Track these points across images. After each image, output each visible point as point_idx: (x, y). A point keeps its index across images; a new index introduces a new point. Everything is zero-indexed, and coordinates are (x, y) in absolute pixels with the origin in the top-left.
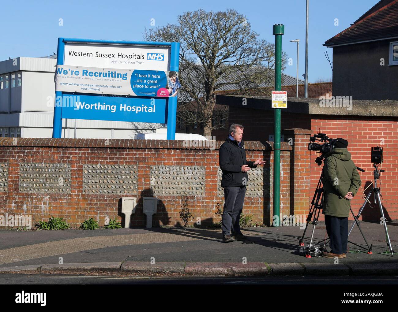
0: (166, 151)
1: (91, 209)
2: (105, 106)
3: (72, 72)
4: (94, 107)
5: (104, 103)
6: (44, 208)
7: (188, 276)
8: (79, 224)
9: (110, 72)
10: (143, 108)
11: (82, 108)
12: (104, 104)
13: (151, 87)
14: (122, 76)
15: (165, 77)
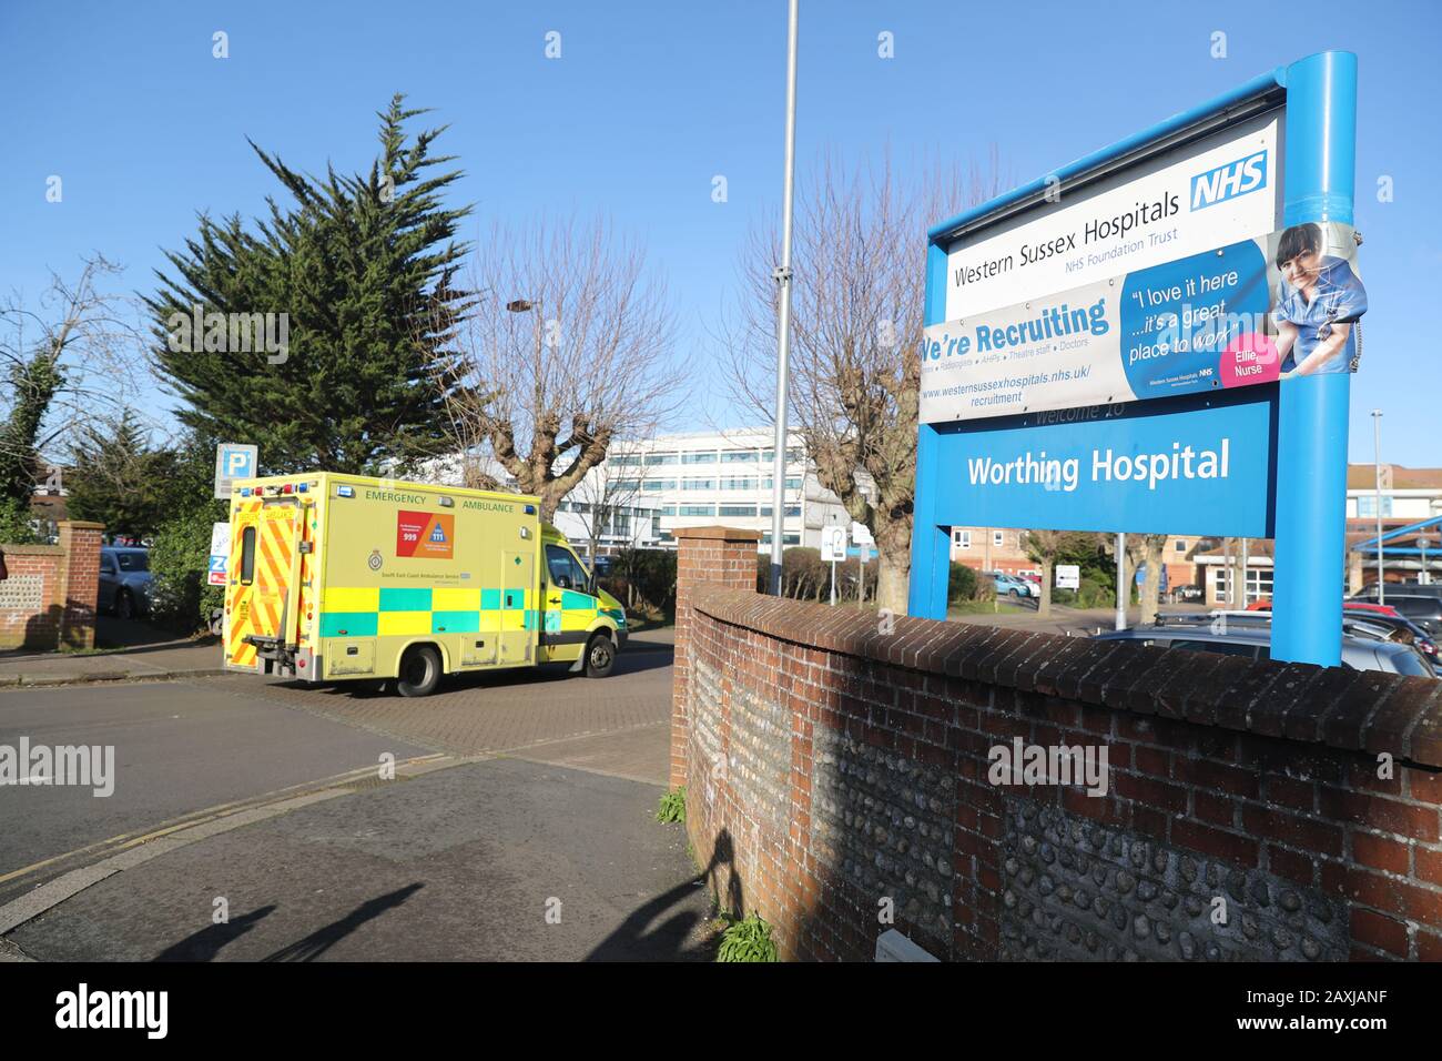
0: (1079, 721)
2: (1046, 464)
3: (952, 344)
4: (1014, 471)
5: (1043, 455)
9: (1050, 314)
10: (1176, 456)
11: (983, 481)
12: (1043, 459)
14: (1089, 319)
15: (1262, 273)
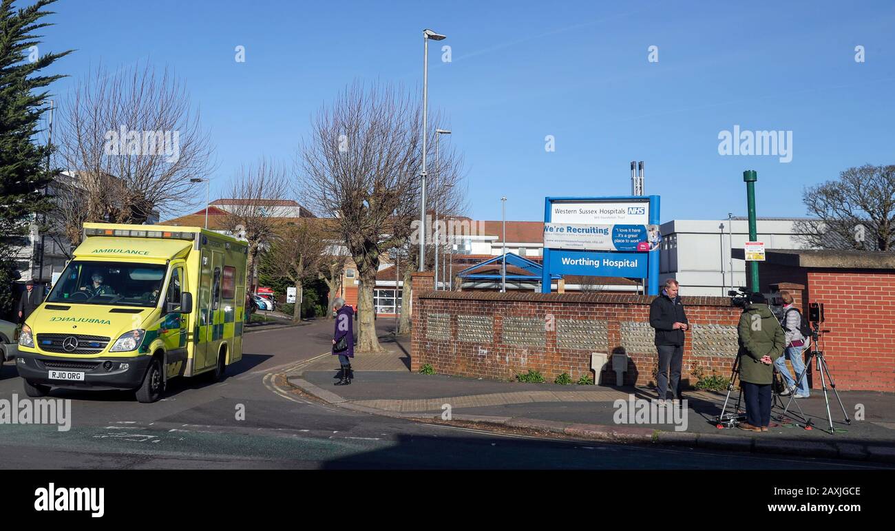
1: (564, 363)
3: (557, 229)
4: (578, 262)
6: (523, 361)
7: (568, 437)
8: (554, 378)
9: (593, 228)
10: (625, 262)
11: (568, 263)
12: (588, 260)
13: (632, 241)
14: (604, 231)
15: (646, 231)
